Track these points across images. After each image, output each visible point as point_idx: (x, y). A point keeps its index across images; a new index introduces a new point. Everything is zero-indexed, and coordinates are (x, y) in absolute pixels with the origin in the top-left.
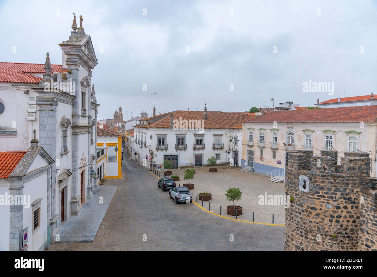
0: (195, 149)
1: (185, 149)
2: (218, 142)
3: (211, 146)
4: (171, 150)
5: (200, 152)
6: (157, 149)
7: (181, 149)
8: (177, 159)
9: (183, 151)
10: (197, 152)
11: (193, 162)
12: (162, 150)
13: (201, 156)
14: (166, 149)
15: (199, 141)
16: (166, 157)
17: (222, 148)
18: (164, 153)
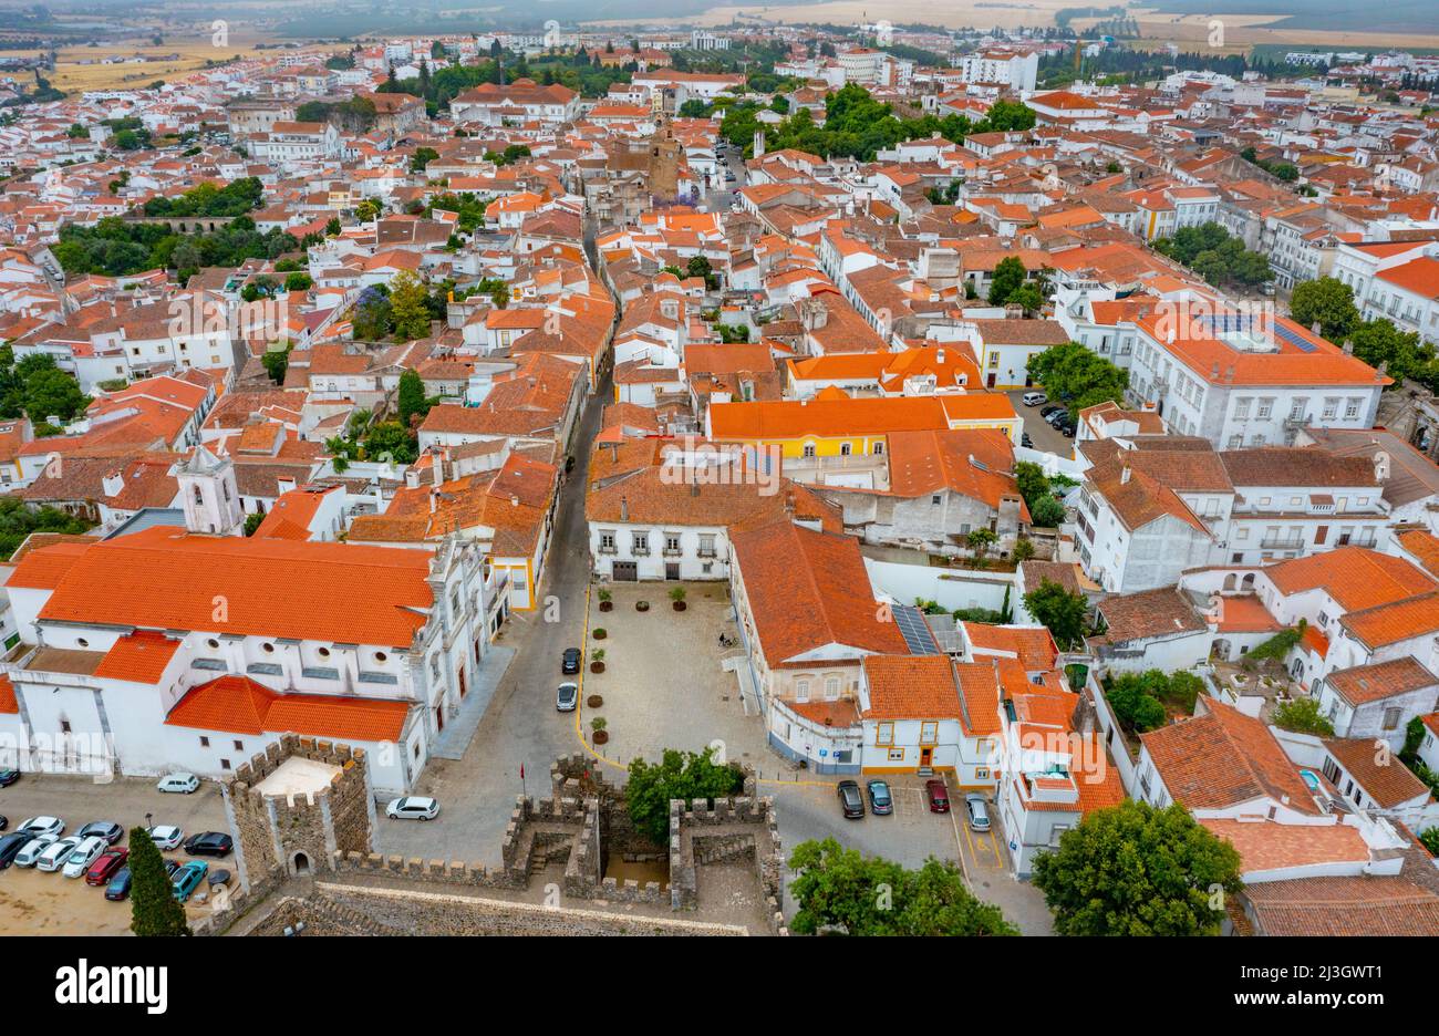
0: (665, 554)
1: (648, 554)
2: (707, 544)
3: (696, 552)
4: (625, 555)
5: (676, 560)
6: (601, 552)
7: (641, 555)
8: (635, 567)
9: (644, 557)
10: (669, 560)
11: (663, 574)
12: (609, 553)
13: (676, 566)
14: (615, 553)
15: (673, 544)
16: (615, 565)
17: (714, 556)
18: (613, 558)
